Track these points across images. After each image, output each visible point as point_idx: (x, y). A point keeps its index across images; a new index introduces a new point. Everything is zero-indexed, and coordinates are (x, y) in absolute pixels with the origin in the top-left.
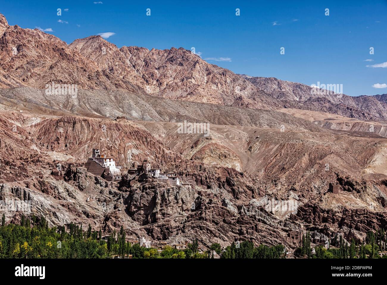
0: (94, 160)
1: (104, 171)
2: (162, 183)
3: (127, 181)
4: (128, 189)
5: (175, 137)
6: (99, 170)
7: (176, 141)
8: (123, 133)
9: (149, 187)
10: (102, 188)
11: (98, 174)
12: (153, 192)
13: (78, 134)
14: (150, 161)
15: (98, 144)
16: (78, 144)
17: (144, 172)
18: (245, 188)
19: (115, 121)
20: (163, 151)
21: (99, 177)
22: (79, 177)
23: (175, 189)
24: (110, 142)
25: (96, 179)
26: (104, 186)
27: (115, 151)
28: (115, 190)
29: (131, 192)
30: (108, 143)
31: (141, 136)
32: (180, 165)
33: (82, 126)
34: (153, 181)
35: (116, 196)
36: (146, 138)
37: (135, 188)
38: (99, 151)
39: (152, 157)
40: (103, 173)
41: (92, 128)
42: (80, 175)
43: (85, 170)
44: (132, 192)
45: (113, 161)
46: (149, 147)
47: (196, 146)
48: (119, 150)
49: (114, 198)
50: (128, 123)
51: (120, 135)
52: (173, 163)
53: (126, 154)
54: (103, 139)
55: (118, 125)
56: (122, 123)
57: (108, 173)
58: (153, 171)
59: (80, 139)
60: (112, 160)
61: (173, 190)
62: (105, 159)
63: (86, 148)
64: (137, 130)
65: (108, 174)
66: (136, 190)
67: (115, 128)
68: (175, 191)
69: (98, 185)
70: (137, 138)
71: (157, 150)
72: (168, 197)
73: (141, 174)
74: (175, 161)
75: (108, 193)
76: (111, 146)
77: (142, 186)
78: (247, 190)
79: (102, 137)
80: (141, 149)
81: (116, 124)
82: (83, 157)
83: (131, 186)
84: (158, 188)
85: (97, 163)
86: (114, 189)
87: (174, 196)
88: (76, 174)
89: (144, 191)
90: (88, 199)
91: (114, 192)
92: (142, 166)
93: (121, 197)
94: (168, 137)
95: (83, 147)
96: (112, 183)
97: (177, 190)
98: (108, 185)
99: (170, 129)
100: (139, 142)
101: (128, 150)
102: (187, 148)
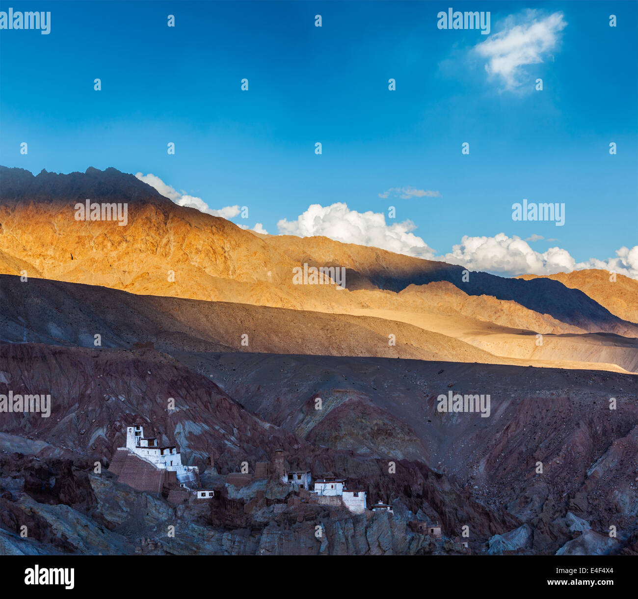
5: (252, 388)
6: (148, 477)
8: (155, 383)
11: (147, 487)
18: (470, 510)
19: (130, 353)
24: (129, 405)
31: (197, 390)
36: (210, 395)
39: (233, 439)
40: (161, 483)
45: (177, 453)
50: (161, 358)
55: (140, 364)
58: (299, 478)
62: (162, 450)
78: (476, 515)
85: (143, 460)
96: (187, 507)
98: (179, 513)
99: (234, 370)
100: (195, 404)
101: (174, 424)
102: (289, 415)
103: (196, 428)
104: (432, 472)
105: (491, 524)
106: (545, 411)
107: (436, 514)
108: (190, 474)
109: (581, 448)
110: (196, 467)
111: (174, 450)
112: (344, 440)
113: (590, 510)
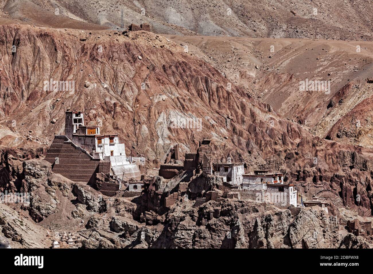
0: (69, 141)
1: (97, 171)
2: (249, 200)
3: (158, 195)
4: (159, 218)
5: (285, 77)
6: (83, 167)
7: (285, 88)
8: (144, 68)
9: (216, 211)
10: (93, 213)
11: (80, 178)
12: (227, 224)
13: (25, 71)
14: (216, 144)
15: (79, 99)
16: (25, 98)
17: (201, 172)
19: (122, 36)
20: (253, 115)
21: (83, 185)
22: (31, 185)
23: (284, 215)
24: (112, 92)
25: (75, 190)
26: (97, 209)
27: (123, 117)
28: (128, 219)
29: (167, 223)
30: (106, 96)
31: (192, 77)
32: (297, 154)
33: (36, 51)
34: (225, 196)
35: (128, 235)
36: (206, 82)
37: (178, 213)
38: (82, 116)
39: (224, 131)
40: (94, 175)
41: (64, 57)
42: (33, 180)
43: (45, 167)
44: (171, 225)
45: (121, 142)
46: (215, 106)
47: (340, 102)
48: (136, 113)
49: (123, 241)
50: (157, 42)
51: (138, 72)
52: (278, 147)
53: (152, 125)
54: (92, 86)
55: (131, 48)
56: (142, 42)
57: (108, 176)
58: (226, 170)
59: (31, 86)
60: (116, 140)
61: (280, 219)
62: (100, 139)
63: (48, 109)
64: (181, 59)
65: (108, 178)
66: (182, 219)
67: (123, 56)
68: (284, 221)
69: (82, 208)
70: (181, 82)
71: (236, 113)
72: (266, 237)
73: (194, 177)
74: (284, 143)
75: (107, 226)
76: (113, 102)
77: (196, 209)
79: (90, 80)
80: (193, 112)
81: (127, 46)
82: (39, 133)
83: (168, 209)
84: (240, 215)
85: (78, 149)
86: (123, 216)
87: (283, 234)
88: (24, 178)
89: (204, 221)
90: (56, 243)
91: (124, 225)
92: (198, 155)
93: (143, 237)
94: (264, 79)
95: (40, 107)
96: (116, 200)
97: (291, 220)
98: (108, 206)
99: (270, 57)
100: (187, 92)
101: (158, 113)
102: (317, 107)
108: (133, 166)
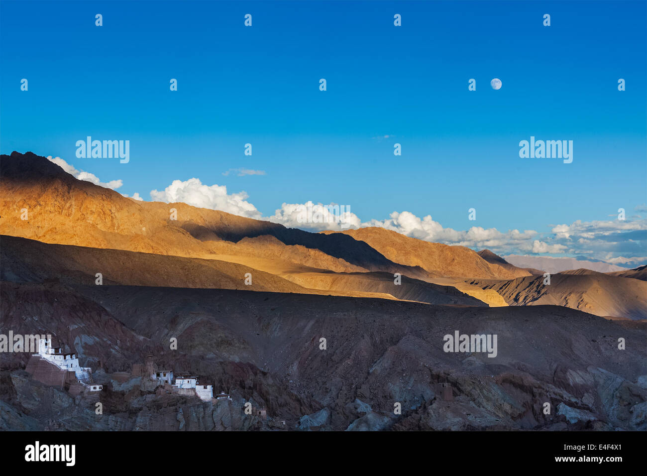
6: (55, 375)
45: (76, 358)
47: (174, 327)
50: (65, 290)
56: (55, 289)
58: (164, 375)
62: (65, 356)
67: (45, 299)
70: (84, 316)
80: (95, 335)
96: (83, 397)
98: (77, 401)
103: (90, 340)
104: (260, 371)
105: (302, 408)
106: (339, 327)
107: (263, 401)
108: (85, 373)
109: (365, 353)
110: (90, 368)
111: (74, 356)
112: (197, 348)
113: (371, 397)
